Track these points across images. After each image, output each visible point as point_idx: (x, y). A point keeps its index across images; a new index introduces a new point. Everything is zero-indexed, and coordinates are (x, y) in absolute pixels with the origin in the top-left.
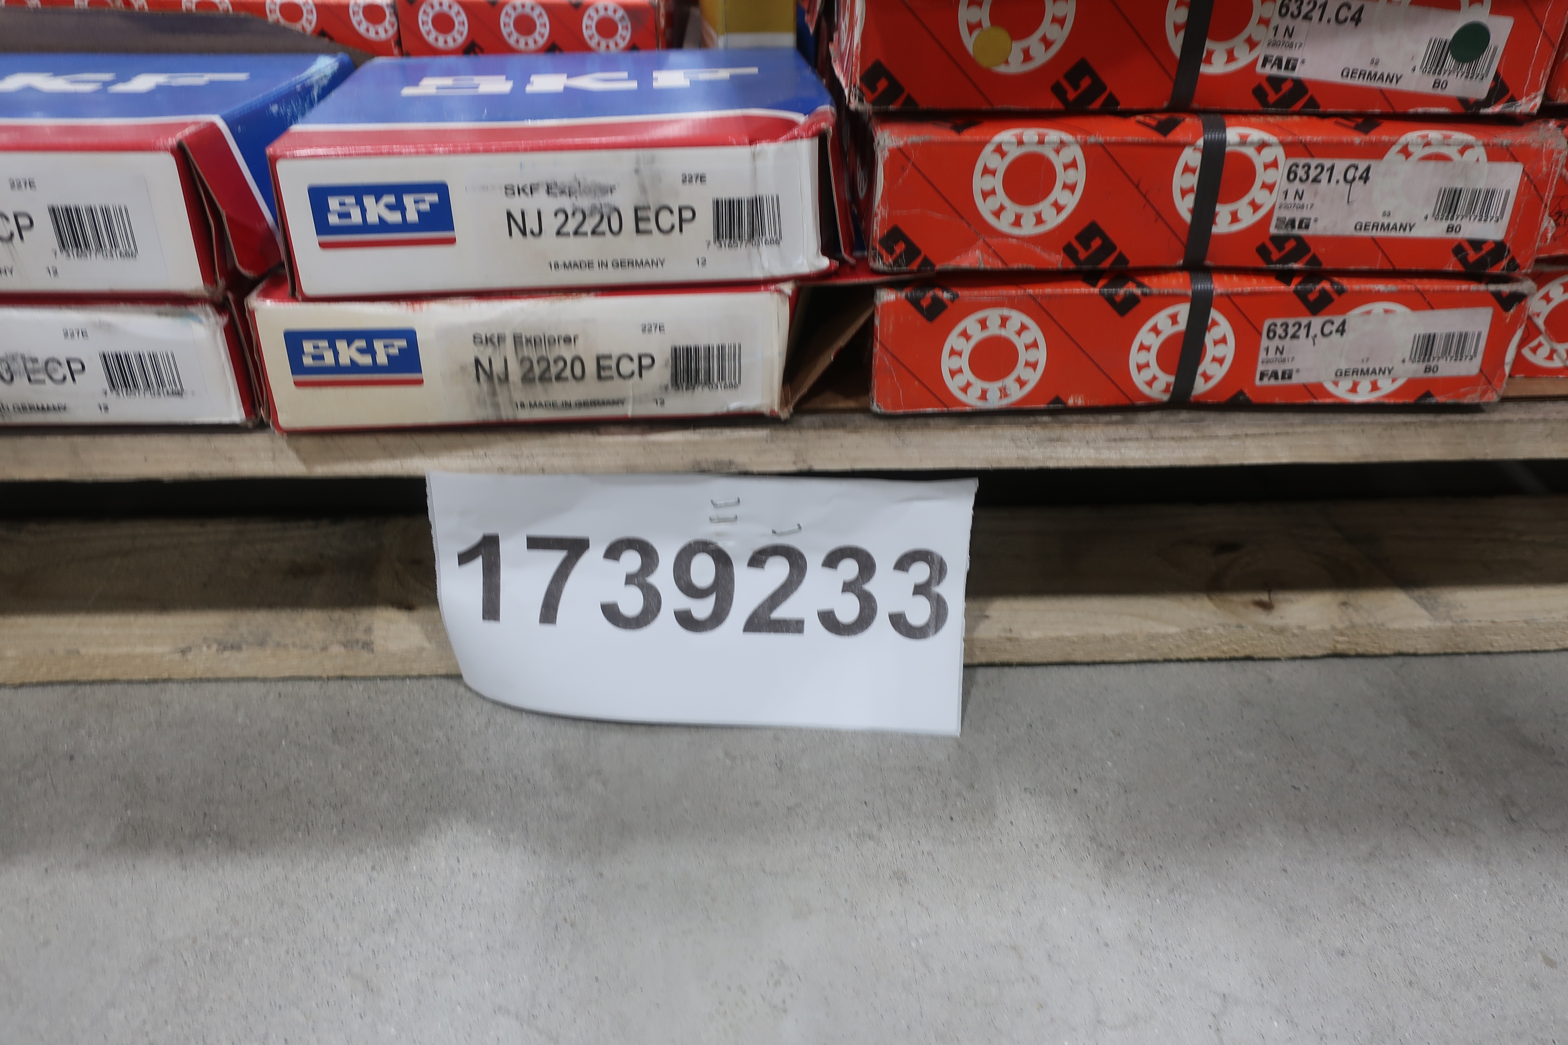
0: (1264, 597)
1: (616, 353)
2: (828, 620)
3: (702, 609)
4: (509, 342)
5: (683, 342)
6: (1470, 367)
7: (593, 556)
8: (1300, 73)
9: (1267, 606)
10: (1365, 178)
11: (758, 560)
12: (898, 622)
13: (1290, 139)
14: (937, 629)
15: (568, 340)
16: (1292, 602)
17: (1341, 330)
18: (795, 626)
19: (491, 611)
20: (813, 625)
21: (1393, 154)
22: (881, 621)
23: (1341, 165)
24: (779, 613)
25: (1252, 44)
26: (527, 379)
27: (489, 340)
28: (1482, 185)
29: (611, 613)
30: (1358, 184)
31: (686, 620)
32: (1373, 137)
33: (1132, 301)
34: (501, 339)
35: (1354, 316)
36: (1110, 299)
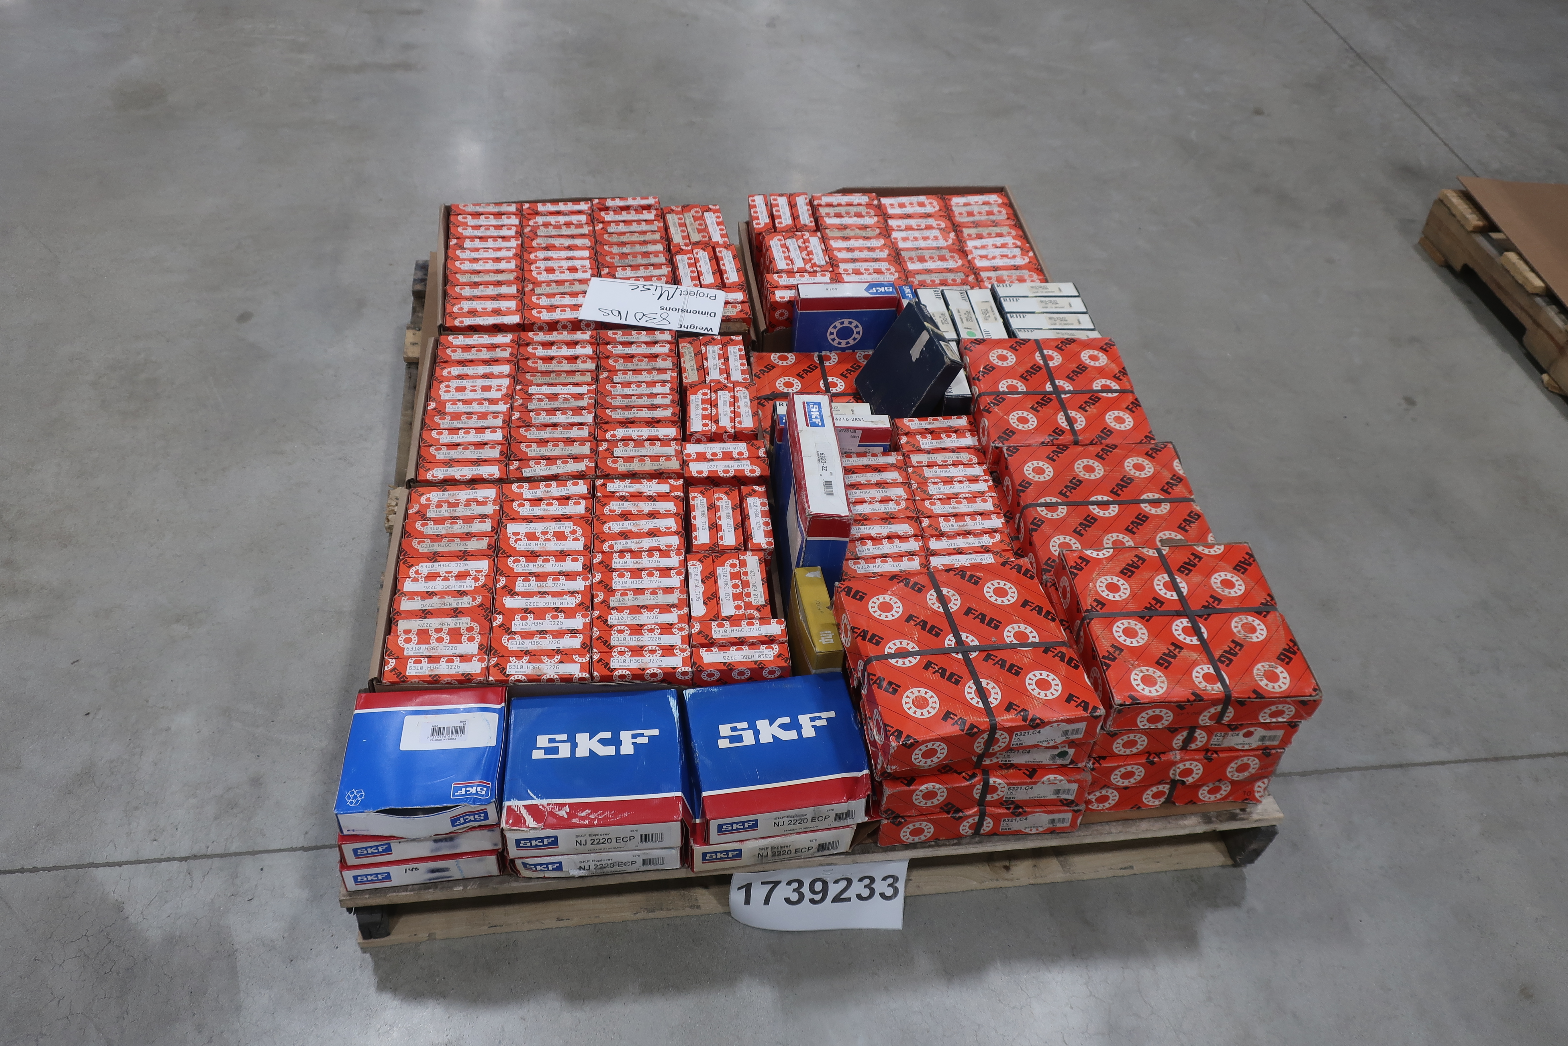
0: (1007, 864)
1: (801, 847)
2: (859, 897)
3: (818, 897)
4: (770, 848)
5: (821, 842)
6: (1068, 825)
7: (783, 884)
8: (1012, 762)
9: (1007, 868)
10: (1032, 788)
11: (836, 882)
12: (882, 895)
13: (1008, 781)
14: (895, 897)
15: (787, 846)
16: (1016, 865)
17: (1026, 819)
18: (849, 899)
19: (747, 901)
20: (854, 899)
21: (1039, 784)
22: (877, 895)
23: (1024, 787)
24: (842, 897)
25: (997, 758)
26: (773, 855)
27: (764, 849)
28: (1067, 788)
29: (788, 900)
30: (1029, 790)
31: (812, 901)
32: (1033, 780)
33: (960, 817)
34: (767, 848)
35: (1030, 817)
36: (954, 818)
